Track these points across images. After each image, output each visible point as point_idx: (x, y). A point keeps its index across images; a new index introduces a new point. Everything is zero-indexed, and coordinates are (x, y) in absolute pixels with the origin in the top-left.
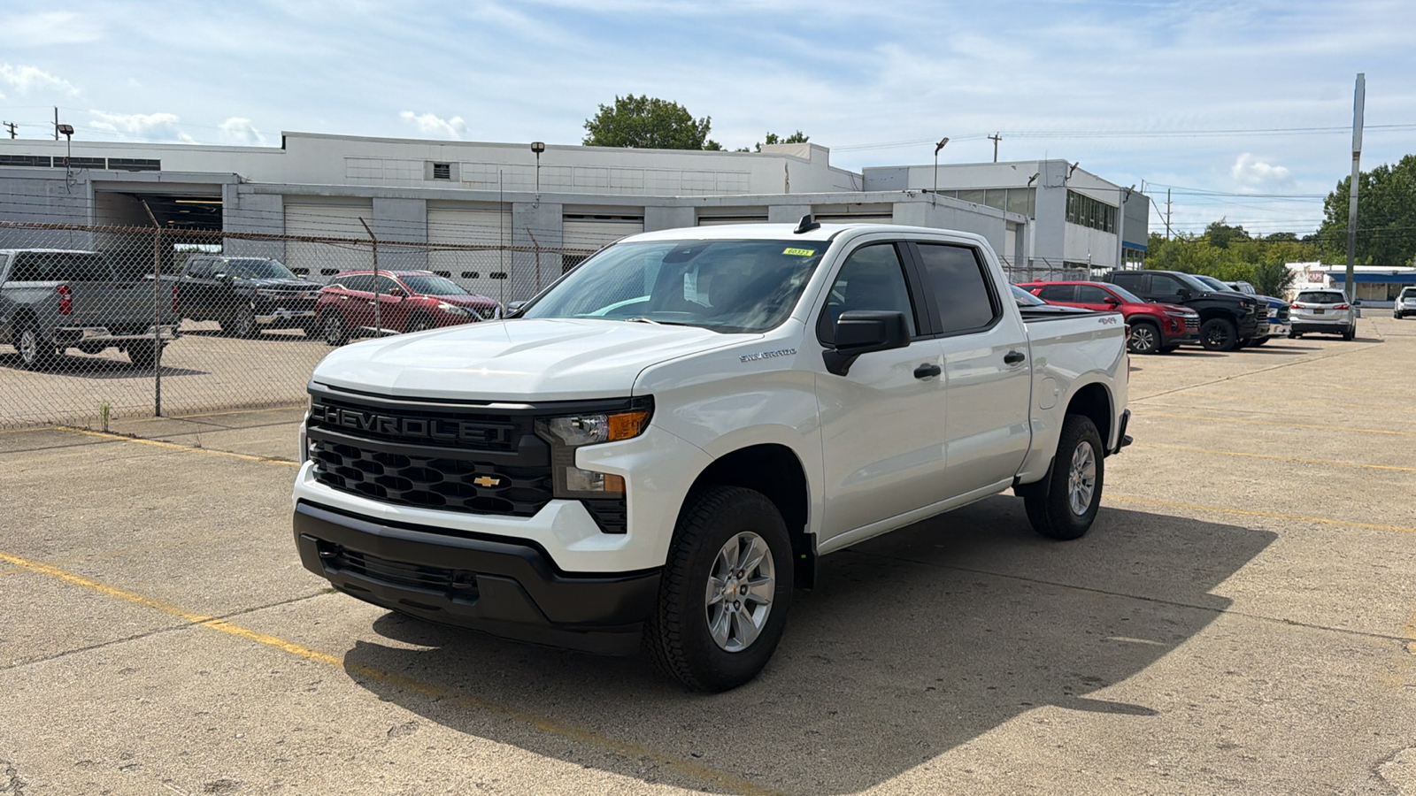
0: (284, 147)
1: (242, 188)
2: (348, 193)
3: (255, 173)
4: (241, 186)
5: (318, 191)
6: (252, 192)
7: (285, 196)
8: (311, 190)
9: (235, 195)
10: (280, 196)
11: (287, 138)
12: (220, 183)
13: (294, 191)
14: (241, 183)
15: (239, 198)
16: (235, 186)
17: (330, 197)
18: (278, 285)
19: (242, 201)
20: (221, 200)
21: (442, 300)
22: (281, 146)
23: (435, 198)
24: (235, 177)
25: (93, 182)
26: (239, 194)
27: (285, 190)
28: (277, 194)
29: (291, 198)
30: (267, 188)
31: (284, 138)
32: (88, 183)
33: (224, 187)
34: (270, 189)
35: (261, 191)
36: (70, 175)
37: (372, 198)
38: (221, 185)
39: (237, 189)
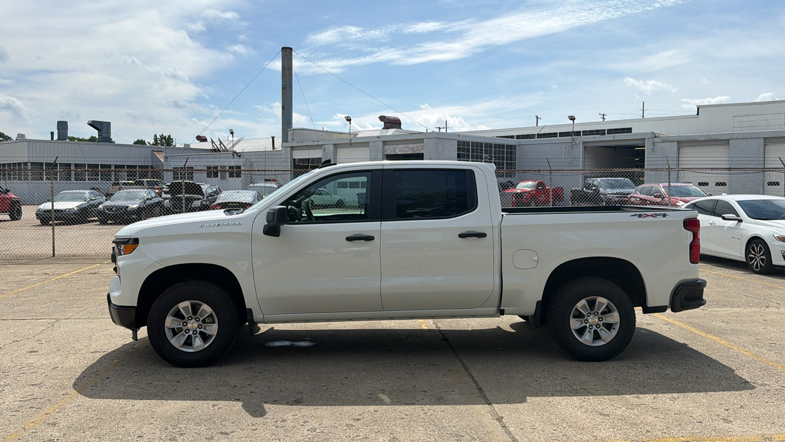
0: (698, 114)
1: (656, 140)
2: (714, 138)
3: (662, 131)
4: (655, 139)
5: (697, 138)
6: (661, 141)
7: (679, 142)
8: (693, 138)
9: (652, 143)
10: (676, 143)
11: (700, 109)
12: (644, 138)
13: (683, 139)
14: (656, 137)
15: (654, 145)
16: (652, 139)
17: (704, 141)
18: (619, 193)
19: (655, 147)
20: (644, 147)
21: (680, 200)
22: (696, 113)
23: (769, 136)
24: (652, 134)
25: (584, 142)
26: (654, 143)
27: (679, 139)
28: (675, 142)
29: (682, 143)
30: (669, 139)
31: (698, 109)
32: (581, 143)
33: (646, 140)
34: (670, 139)
35: (666, 141)
36: (573, 140)
37: (729, 140)
38: (645, 139)
39: (653, 141)
